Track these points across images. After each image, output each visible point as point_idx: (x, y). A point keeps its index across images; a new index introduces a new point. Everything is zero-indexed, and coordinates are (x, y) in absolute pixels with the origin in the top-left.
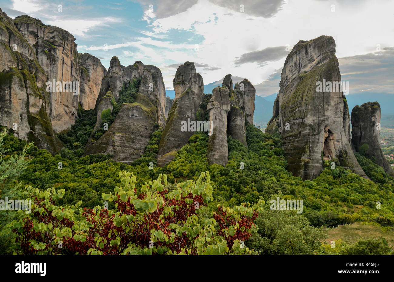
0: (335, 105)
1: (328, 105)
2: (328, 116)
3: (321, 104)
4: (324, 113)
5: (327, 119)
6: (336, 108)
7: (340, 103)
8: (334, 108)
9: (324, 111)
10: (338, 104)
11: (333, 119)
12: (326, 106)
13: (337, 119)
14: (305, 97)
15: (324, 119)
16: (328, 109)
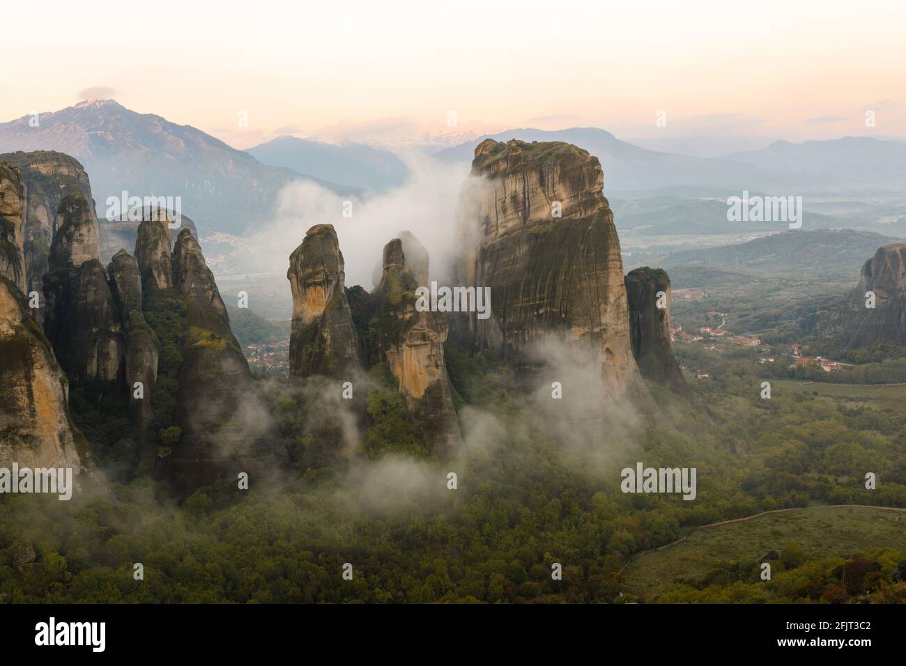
0: (615, 301)
1: (606, 303)
2: (606, 324)
3: (594, 303)
4: (600, 319)
5: (605, 330)
6: (617, 306)
7: (622, 295)
8: (615, 307)
9: (600, 316)
10: (619, 298)
11: (613, 328)
12: (603, 306)
13: (620, 328)
14: (560, 289)
15: (601, 330)
16: (606, 311)
